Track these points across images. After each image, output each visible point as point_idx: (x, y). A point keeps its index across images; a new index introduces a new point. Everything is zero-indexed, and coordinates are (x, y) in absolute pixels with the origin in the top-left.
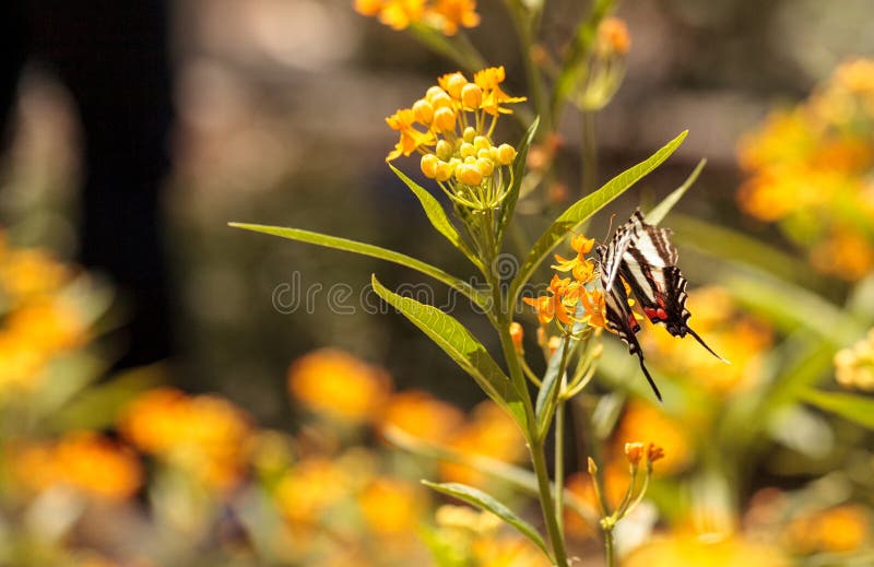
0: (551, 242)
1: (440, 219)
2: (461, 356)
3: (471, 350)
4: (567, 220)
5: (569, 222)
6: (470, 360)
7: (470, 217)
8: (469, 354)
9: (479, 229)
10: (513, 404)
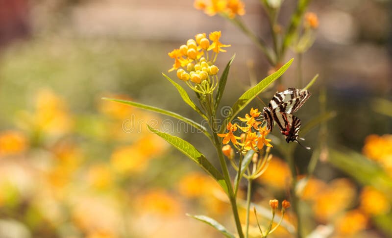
0: (238, 108)
1: (186, 98)
2: (194, 159)
3: (198, 157)
4: (243, 98)
5: (245, 100)
6: (198, 161)
7: (201, 97)
8: (198, 158)
9: (205, 103)
10: (220, 181)
